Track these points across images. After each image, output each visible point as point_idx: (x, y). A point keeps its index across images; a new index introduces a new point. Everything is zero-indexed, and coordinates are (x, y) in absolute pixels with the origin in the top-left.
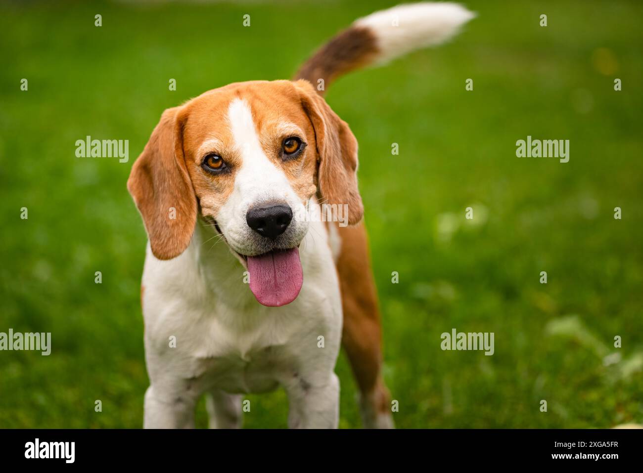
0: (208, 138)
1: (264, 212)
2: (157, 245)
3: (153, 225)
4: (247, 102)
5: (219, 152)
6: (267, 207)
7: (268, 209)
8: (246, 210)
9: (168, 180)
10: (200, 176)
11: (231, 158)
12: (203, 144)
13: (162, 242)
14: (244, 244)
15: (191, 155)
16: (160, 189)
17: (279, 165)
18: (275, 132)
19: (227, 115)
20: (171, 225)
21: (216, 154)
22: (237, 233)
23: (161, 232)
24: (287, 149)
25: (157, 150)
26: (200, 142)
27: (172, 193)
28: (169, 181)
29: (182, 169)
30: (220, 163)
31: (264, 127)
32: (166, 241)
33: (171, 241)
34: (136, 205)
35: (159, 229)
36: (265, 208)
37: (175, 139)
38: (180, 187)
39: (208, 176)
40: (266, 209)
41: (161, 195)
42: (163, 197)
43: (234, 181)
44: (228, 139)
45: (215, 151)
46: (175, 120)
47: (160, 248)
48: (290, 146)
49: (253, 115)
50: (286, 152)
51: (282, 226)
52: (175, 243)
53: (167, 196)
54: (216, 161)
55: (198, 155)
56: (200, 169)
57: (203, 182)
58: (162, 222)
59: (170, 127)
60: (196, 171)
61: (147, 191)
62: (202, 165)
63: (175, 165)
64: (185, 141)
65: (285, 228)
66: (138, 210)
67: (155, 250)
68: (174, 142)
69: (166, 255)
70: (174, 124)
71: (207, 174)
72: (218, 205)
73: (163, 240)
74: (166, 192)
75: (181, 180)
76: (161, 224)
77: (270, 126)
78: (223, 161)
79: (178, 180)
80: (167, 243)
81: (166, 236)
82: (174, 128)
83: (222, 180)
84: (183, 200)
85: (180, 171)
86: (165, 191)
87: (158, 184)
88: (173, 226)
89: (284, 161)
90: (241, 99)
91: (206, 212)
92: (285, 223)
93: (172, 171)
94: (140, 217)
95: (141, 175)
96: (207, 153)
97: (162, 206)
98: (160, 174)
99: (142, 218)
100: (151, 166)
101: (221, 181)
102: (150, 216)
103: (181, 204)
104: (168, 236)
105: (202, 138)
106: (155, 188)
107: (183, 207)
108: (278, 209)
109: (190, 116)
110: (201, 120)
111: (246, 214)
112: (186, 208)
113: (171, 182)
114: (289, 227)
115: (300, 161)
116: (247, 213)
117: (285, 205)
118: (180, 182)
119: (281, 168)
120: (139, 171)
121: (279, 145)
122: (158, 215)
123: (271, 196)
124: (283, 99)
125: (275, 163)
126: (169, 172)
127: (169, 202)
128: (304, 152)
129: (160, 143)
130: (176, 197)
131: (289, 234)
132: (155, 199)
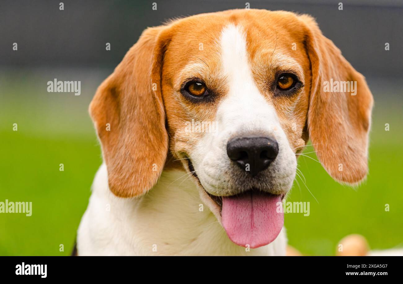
0: (192, 62)
1: (248, 142)
2: (116, 180)
3: (113, 157)
4: (243, 28)
5: (203, 78)
6: (252, 136)
7: (253, 139)
8: (227, 139)
9: (138, 107)
10: (178, 104)
11: (215, 86)
12: (186, 67)
13: (122, 177)
14: (220, 180)
15: (170, 79)
16: (128, 116)
17: (270, 98)
18: (271, 61)
19: (218, 39)
20: (136, 158)
21: (200, 80)
22: (213, 167)
23: (123, 165)
24: (280, 84)
25: (131, 73)
26: (182, 66)
27: (141, 123)
28: (140, 108)
29: (157, 97)
30: (203, 90)
31: (258, 55)
32: (127, 177)
33: (134, 177)
34: (97, 132)
35: (121, 162)
36: (249, 137)
37: (154, 61)
38: (152, 117)
39: (187, 103)
40: (249, 139)
41: (128, 123)
42: (131, 127)
43: (216, 111)
44: (215, 65)
45: (199, 77)
46: (156, 39)
47: (119, 183)
48: (284, 82)
49: (247, 44)
50: (279, 87)
51: (266, 161)
52: (138, 181)
53: (135, 126)
54: (198, 88)
55: (178, 79)
56: (179, 95)
57: (180, 111)
58: (125, 154)
59: (149, 48)
60: (173, 98)
61: (112, 117)
62: (181, 91)
63: (150, 91)
64: (165, 65)
65: (268, 164)
66: (98, 138)
67: (112, 185)
68: (152, 64)
69: (125, 192)
70: (155, 44)
71: (187, 101)
72: (194, 138)
73: (124, 175)
74: (135, 120)
75: (154, 109)
76: (123, 157)
77: (266, 55)
78: (206, 88)
79: (150, 108)
80: (128, 179)
81: (128, 171)
82: (155, 49)
83: (203, 108)
84: (153, 132)
85: (154, 98)
86: (133, 120)
87: (126, 110)
88: (138, 160)
89: (275, 95)
90: (236, 25)
91: (179, 147)
92: (269, 158)
93: (145, 98)
94: (99, 147)
95: (106, 98)
96: (189, 79)
97: (128, 136)
98: (130, 100)
99: (102, 148)
100: (120, 89)
101: (201, 110)
102: (112, 146)
103: (151, 136)
104: (131, 171)
105: (184, 61)
106: (122, 114)
107: (152, 139)
108: (264, 141)
109: (174, 37)
110: (186, 42)
111: (226, 143)
112: (155, 141)
113: (141, 110)
114: (274, 163)
115: (293, 101)
116: (228, 142)
117: (271, 139)
118: (152, 112)
119: (272, 103)
120: (105, 94)
121: (272, 76)
122: (122, 146)
123: (258, 126)
124: (283, 32)
125: (266, 96)
126: (141, 98)
127: (137, 133)
128: (298, 92)
129: (135, 64)
130: (145, 128)
131: (272, 172)
132: (120, 128)
